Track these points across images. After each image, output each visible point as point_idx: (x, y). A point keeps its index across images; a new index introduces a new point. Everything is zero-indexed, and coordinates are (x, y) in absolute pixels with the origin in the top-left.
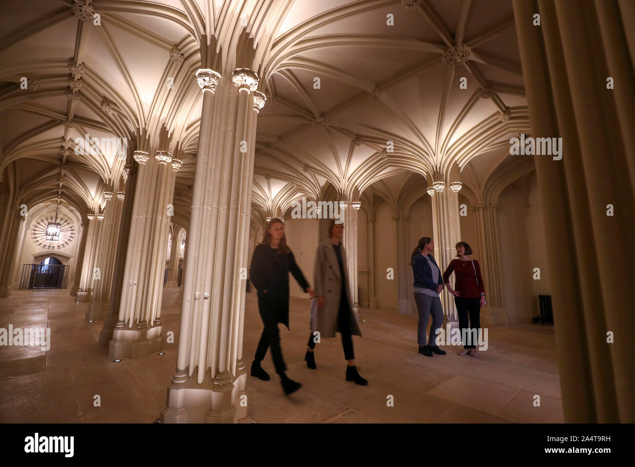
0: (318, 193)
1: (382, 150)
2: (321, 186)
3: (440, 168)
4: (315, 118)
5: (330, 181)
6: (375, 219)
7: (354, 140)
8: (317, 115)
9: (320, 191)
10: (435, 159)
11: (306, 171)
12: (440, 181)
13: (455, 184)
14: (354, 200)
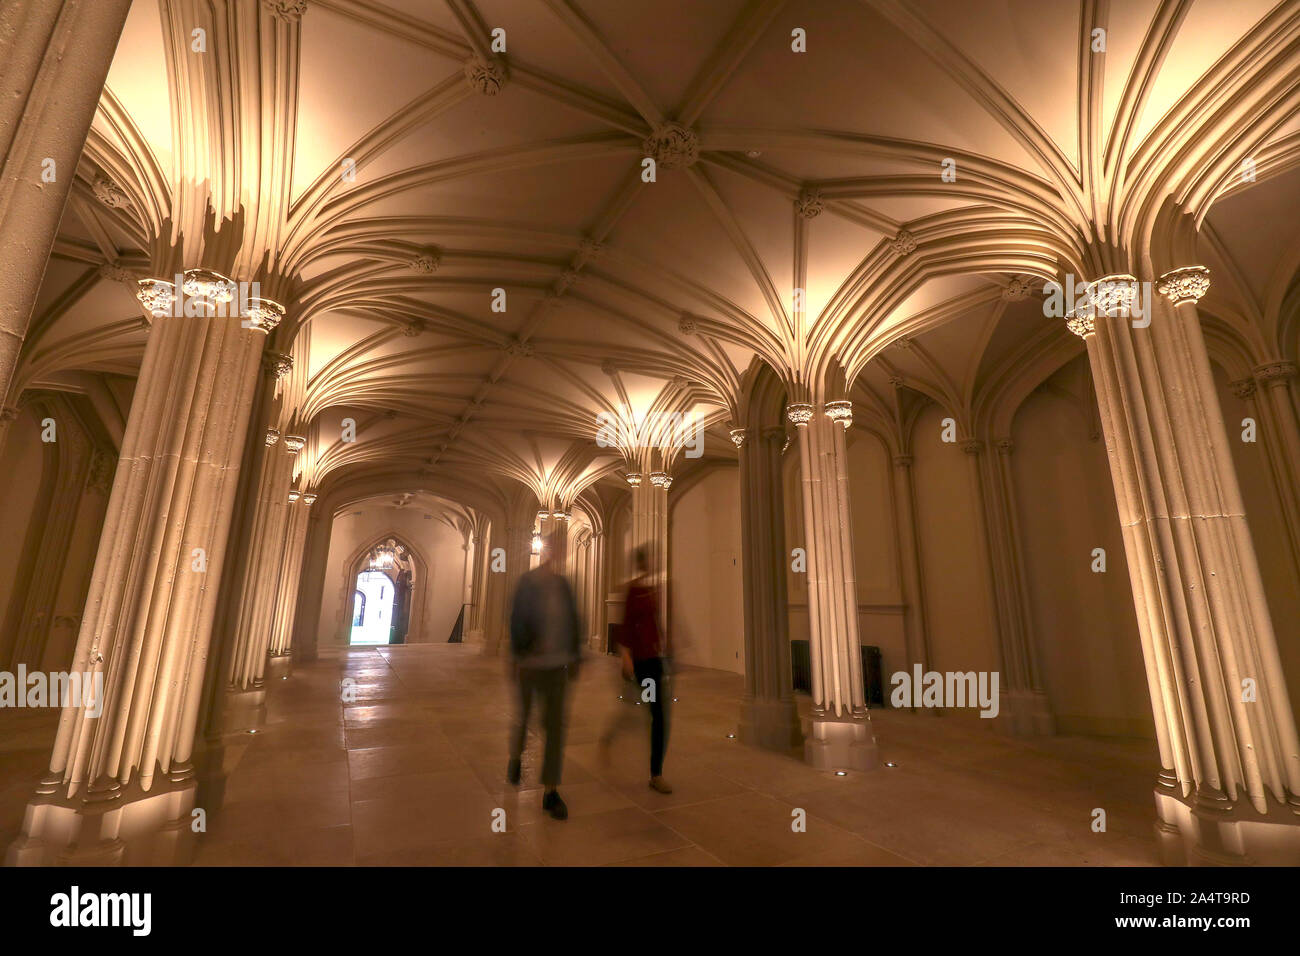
0: (732, 393)
1: (897, 230)
2: (740, 372)
3: (1108, 228)
4: (648, 130)
5: (761, 356)
6: (912, 458)
7: (796, 198)
8: (653, 118)
9: (738, 387)
10: (1084, 199)
11: (685, 329)
12: (1114, 272)
13: (1180, 276)
14: (829, 396)
